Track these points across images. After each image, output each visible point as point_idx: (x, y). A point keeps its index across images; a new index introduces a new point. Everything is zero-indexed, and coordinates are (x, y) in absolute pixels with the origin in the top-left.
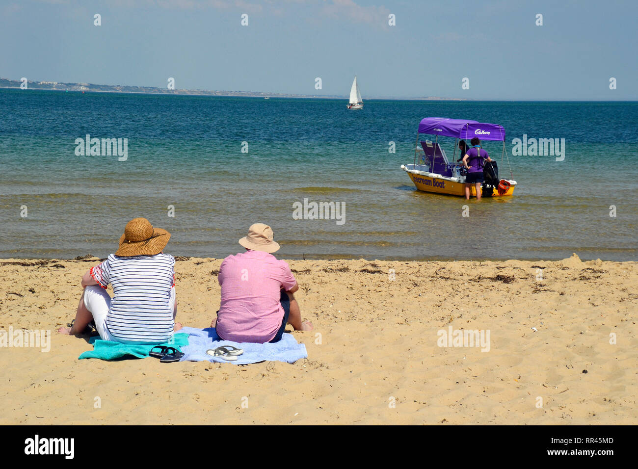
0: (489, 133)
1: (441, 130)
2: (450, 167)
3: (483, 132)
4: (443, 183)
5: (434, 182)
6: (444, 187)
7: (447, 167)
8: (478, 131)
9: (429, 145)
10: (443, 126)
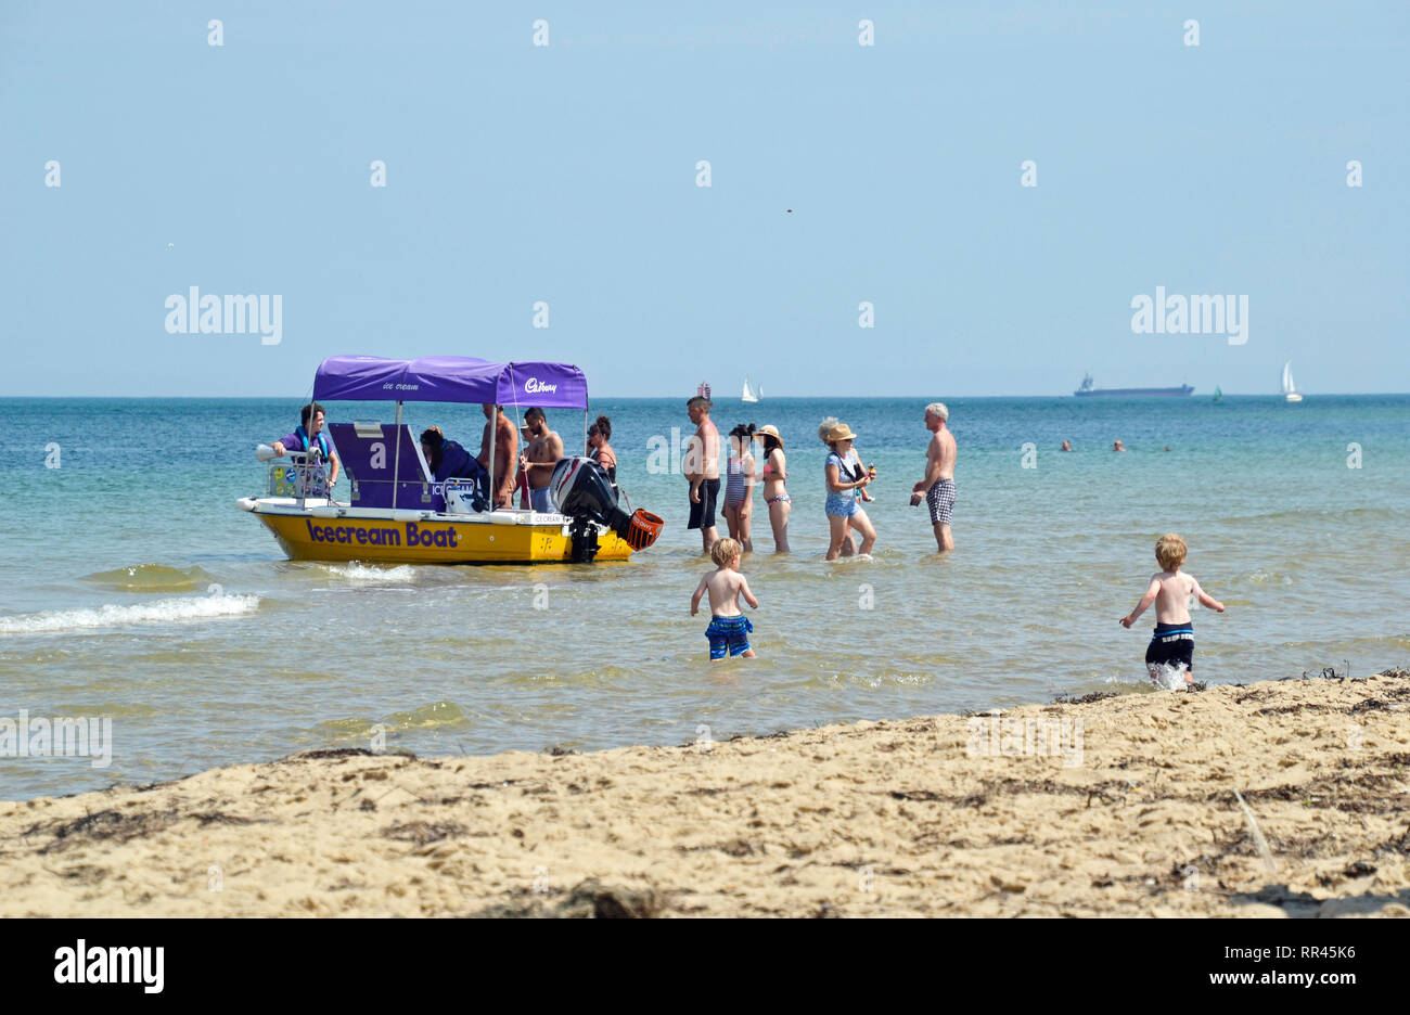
0: (553, 388)
1: (415, 387)
2: (438, 490)
3: (544, 388)
4: (452, 532)
5: (409, 534)
6: (454, 544)
7: (430, 491)
8: (532, 384)
9: (361, 431)
10: (421, 375)
